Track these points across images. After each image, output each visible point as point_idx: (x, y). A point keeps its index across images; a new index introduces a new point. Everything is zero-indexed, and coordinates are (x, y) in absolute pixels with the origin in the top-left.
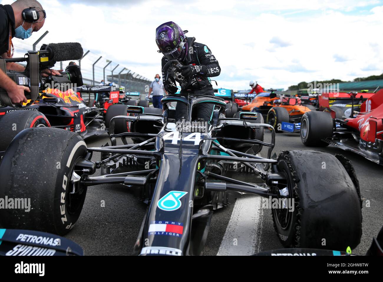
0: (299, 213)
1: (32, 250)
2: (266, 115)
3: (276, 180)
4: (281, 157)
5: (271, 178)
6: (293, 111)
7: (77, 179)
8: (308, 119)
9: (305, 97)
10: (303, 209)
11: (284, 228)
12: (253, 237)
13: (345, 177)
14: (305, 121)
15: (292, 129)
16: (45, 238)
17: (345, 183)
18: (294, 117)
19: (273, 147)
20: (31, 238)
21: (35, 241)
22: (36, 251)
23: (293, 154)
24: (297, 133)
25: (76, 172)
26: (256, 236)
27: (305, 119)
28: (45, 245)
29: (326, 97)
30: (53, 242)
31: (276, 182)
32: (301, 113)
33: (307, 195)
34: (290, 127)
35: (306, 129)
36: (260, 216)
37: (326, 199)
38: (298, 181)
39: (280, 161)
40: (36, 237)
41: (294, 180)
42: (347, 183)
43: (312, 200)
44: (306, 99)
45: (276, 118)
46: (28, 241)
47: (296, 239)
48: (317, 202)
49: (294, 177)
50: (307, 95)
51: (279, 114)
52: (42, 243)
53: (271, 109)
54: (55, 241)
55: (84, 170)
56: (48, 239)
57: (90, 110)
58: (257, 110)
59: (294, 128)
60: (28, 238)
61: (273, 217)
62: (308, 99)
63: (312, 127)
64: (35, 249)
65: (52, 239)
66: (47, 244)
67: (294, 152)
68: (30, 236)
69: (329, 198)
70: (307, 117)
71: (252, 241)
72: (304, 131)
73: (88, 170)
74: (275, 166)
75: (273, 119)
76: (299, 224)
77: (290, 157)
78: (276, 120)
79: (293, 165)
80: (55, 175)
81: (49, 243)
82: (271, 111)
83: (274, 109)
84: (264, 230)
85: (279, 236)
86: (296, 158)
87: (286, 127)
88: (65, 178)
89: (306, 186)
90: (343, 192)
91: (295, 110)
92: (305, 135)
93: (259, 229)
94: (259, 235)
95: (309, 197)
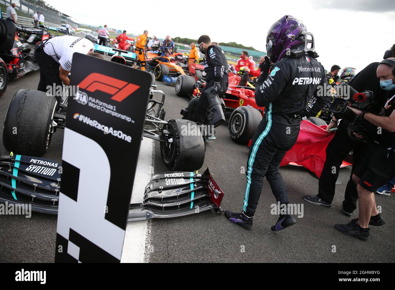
0: (178, 154)
1: (41, 168)
2: (154, 67)
3: (167, 134)
4: (170, 121)
5: (165, 133)
6: (172, 68)
7: (55, 125)
8: (181, 80)
9: (180, 57)
10: (180, 152)
11: (168, 157)
12: (150, 159)
13: (200, 138)
14: (179, 80)
15: (170, 81)
16: (49, 163)
17: (200, 141)
18: (172, 72)
19: (162, 105)
20: (40, 162)
21: (43, 163)
22: (44, 169)
23: (177, 123)
24: (173, 85)
25: (54, 121)
26: (151, 159)
27: (179, 79)
28: (50, 166)
29: (194, 67)
30: (55, 165)
31: (167, 135)
32: (177, 70)
33: (183, 145)
34: (168, 79)
35: (179, 86)
36: (153, 147)
37: (191, 148)
38: (179, 138)
39: (170, 123)
40: (43, 162)
41: (177, 136)
42: (201, 140)
43: (184, 148)
44: (181, 58)
45: (160, 71)
46: (38, 163)
47: (174, 165)
48: (187, 149)
49: (178, 135)
50: (182, 56)
51: (163, 69)
52: (47, 165)
53: (158, 65)
54: (56, 165)
55: (59, 120)
56: (51, 163)
57: (25, 48)
58: (149, 62)
59: (171, 80)
60: (37, 161)
61: (161, 149)
62: (182, 59)
63: (183, 85)
64: (43, 168)
65: (53, 164)
66: (51, 166)
67: (178, 121)
68: (39, 161)
69: (192, 148)
70: (181, 78)
71: (150, 162)
72: (178, 86)
73: (62, 120)
74: (167, 126)
75: (158, 72)
76: (177, 159)
77: (176, 124)
78: (160, 73)
79: (177, 129)
80: (46, 125)
81: (52, 165)
82: (158, 66)
83: (160, 65)
84: (156, 156)
85: (163, 160)
86: (179, 125)
87: (166, 79)
88: (50, 126)
89: (183, 141)
90: (199, 145)
91: (173, 68)
92: (178, 88)
93: (153, 155)
94: (153, 159)
95: (183, 147)
